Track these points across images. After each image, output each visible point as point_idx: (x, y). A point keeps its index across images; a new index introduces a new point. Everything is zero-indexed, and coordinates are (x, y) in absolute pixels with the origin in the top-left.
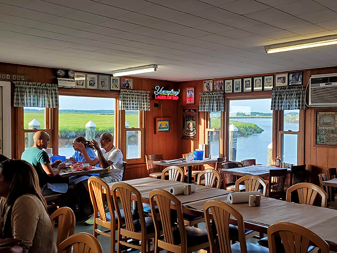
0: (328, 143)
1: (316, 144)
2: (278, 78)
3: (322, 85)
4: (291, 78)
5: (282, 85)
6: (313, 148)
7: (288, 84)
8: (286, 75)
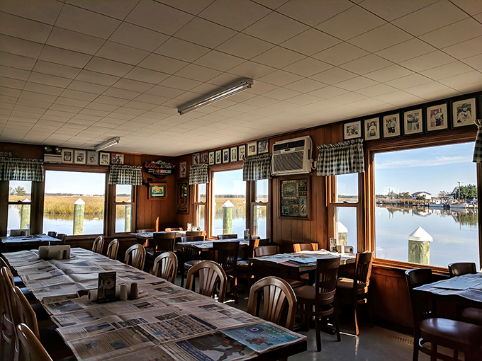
0: (291, 215)
1: (281, 215)
2: (250, 147)
3: (283, 151)
4: (259, 146)
5: (253, 154)
6: (279, 220)
7: (257, 152)
8: (255, 144)
